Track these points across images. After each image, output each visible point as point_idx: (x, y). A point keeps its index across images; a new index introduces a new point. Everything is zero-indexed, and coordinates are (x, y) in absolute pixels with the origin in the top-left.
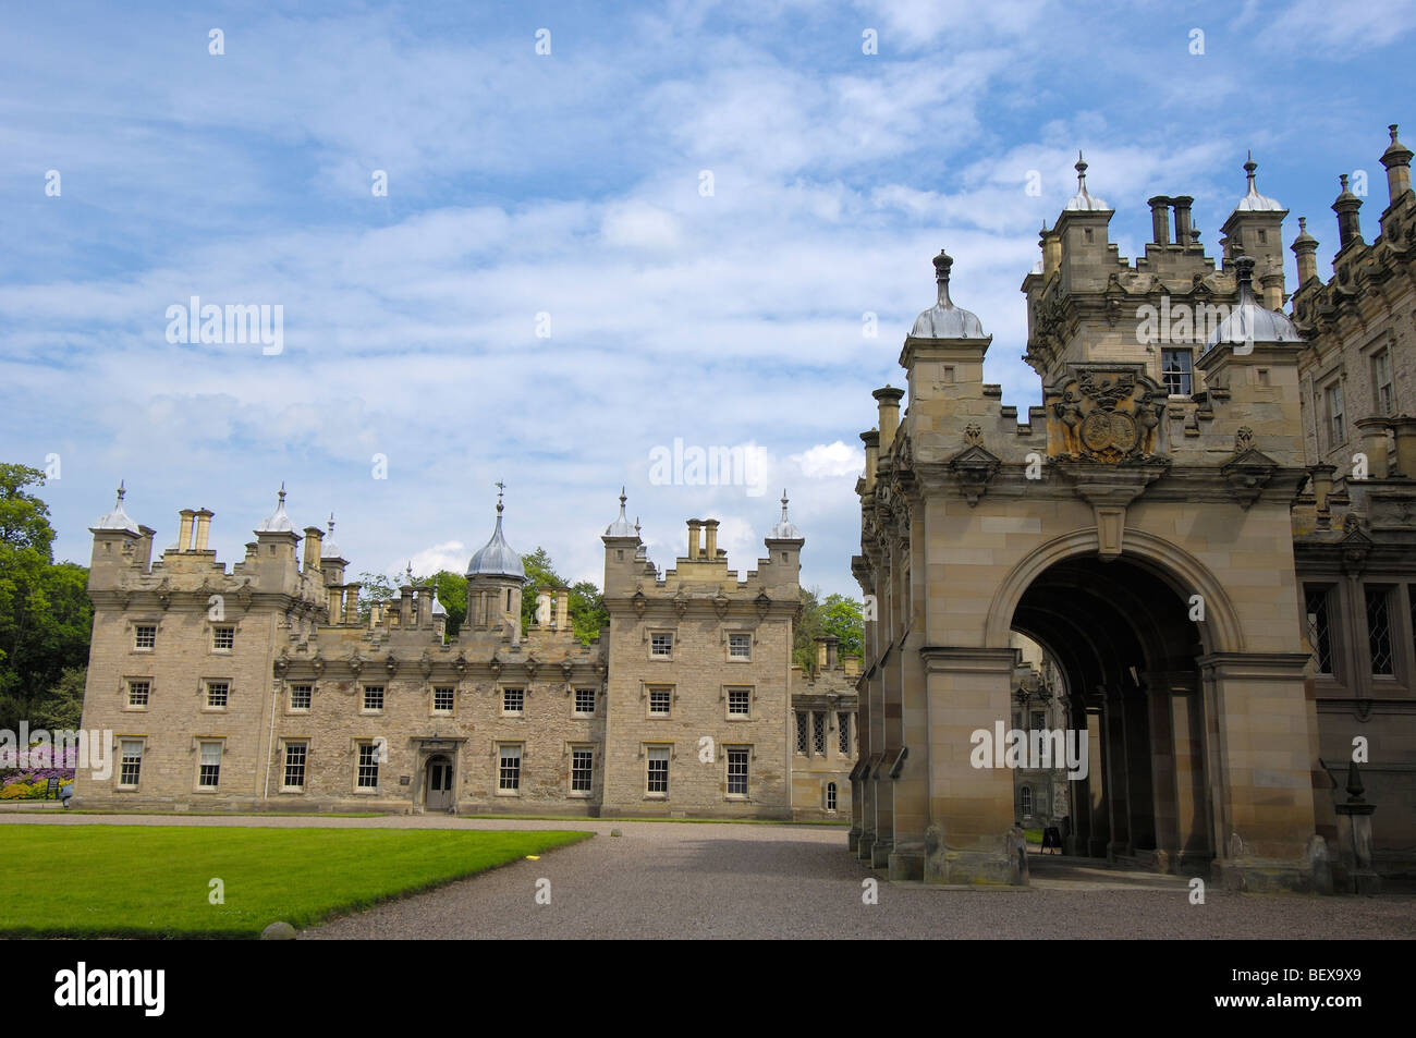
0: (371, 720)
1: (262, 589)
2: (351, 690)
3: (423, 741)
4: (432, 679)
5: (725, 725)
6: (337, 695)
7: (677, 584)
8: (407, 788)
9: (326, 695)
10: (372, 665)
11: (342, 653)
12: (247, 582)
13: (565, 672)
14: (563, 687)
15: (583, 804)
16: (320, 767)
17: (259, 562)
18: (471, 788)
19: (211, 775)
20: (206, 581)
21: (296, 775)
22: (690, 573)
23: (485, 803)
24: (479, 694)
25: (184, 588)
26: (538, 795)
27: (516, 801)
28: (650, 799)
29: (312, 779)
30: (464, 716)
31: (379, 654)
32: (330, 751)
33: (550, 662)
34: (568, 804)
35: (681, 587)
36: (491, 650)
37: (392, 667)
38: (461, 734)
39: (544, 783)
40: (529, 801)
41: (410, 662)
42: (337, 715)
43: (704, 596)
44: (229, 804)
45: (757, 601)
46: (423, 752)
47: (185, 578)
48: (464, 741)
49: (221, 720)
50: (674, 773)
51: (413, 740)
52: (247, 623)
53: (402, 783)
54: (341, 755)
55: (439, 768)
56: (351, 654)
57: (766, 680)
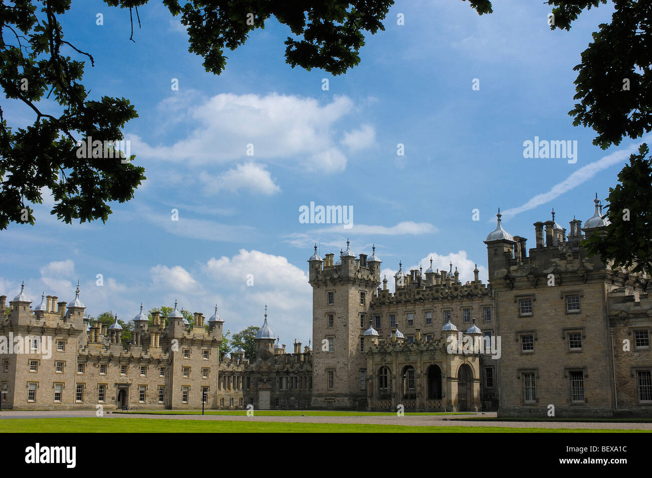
0: (103, 377)
1: (76, 328)
2: (97, 366)
3: (119, 385)
4: (121, 363)
5: (202, 380)
6: (93, 368)
7: (193, 334)
8: (114, 401)
9: (90, 368)
10: (105, 357)
11: (96, 353)
12: (71, 325)
13: (159, 361)
14: (157, 367)
15: (163, 406)
16: (88, 393)
17: (75, 318)
18: (132, 401)
19: (58, 396)
20: (58, 324)
21: (80, 396)
22: (196, 330)
23: (137, 406)
24: (134, 368)
25: (51, 326)
26: (150, 403)
27: (144, 405)
28: (184, 404)
29: (86, 398)
30: (130, 376)
31: (127, 355)
32: (91, 388)
33: (155, 358)
34: (159, 406)
35: (194, 335)
36: (139, 353)
37: (110, 358)
38: (130, 382)
39: (152, 399)
40: (148, 405)
41: (116, 357)
42: (93, 375)
43: (200, 338)
44: (66, 407)
45: (213, 341)
46: (119, 388)
47: (51, 322)
48: (131, 384)
49: (62, 376)
50: (190, 395)
51: (116, 384)
52: (70, 340)
53: (113, 399)
54: (94, 389)
55: (123, 394)
56: (99, 353)
57: (213, 366)
